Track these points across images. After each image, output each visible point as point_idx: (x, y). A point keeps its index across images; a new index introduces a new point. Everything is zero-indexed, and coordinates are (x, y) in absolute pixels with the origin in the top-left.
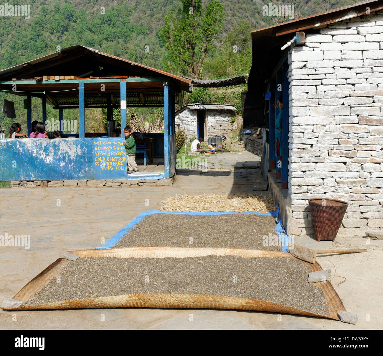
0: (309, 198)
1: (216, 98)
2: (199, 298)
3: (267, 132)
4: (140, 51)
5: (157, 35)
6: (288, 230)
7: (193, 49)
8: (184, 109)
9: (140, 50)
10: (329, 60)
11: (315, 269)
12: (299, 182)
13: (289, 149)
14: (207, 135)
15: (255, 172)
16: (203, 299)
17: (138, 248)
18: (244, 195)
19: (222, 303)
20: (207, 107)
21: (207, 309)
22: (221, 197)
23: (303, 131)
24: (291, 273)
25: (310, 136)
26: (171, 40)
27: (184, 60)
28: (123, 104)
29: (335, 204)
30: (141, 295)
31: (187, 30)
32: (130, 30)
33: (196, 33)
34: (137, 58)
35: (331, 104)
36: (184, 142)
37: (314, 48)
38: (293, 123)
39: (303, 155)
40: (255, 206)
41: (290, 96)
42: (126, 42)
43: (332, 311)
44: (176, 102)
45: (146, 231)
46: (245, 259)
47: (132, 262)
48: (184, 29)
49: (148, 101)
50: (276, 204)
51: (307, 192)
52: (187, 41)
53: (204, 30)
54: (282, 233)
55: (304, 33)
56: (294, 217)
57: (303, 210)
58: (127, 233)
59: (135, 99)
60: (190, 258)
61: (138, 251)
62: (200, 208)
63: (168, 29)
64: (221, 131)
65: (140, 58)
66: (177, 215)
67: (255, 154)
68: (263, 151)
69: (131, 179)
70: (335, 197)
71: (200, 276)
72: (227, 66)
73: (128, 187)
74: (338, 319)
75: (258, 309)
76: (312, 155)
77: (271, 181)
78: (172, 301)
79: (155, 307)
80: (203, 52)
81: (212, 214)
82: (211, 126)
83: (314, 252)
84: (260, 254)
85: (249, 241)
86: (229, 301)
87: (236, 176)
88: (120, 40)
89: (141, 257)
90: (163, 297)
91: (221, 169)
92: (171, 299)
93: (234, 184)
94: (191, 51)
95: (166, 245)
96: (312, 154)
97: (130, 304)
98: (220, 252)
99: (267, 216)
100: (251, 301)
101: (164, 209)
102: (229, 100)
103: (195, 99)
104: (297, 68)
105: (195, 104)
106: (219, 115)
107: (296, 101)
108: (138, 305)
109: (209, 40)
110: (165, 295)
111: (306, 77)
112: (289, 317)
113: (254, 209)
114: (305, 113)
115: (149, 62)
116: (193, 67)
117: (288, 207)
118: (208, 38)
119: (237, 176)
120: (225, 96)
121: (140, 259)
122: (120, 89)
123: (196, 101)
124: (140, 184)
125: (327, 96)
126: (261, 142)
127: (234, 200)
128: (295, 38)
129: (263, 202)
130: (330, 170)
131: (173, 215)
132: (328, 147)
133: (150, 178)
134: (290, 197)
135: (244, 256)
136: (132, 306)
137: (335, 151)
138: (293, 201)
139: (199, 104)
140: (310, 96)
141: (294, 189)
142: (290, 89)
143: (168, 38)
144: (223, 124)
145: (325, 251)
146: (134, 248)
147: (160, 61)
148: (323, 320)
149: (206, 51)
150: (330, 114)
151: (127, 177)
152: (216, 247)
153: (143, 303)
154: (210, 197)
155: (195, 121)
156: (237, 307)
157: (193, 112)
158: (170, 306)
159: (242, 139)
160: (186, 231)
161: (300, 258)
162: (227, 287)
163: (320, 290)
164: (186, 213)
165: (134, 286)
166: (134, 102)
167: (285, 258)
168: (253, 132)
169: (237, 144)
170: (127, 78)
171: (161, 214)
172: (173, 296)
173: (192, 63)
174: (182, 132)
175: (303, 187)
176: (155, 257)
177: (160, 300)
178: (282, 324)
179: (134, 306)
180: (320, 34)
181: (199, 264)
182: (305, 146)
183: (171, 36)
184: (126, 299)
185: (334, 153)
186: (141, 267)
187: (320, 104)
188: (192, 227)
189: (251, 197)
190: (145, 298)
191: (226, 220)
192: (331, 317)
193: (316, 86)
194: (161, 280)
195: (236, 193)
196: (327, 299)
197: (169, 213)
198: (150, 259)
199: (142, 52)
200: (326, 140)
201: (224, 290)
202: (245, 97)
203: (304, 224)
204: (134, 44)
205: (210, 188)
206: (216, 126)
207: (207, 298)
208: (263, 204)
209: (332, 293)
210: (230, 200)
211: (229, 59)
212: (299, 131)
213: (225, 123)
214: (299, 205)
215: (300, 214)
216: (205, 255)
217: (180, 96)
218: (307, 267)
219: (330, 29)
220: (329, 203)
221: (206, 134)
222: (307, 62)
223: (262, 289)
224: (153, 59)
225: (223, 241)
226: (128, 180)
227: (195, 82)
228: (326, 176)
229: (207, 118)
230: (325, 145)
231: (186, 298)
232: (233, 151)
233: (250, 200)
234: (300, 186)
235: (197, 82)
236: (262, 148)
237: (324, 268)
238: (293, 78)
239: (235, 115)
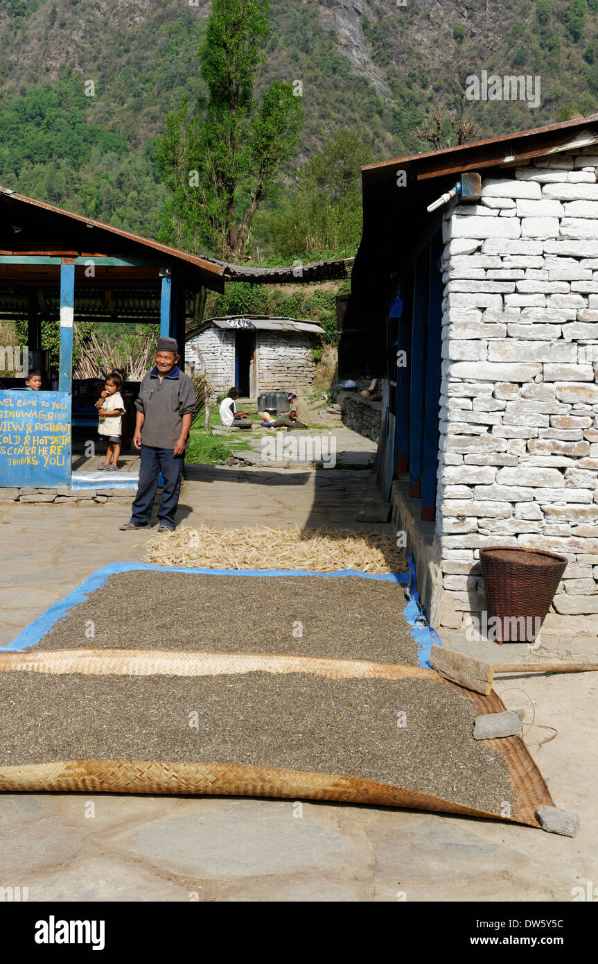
0: (482, 546)
1: (279, 305)
2: (225, 773)
3: (392, 389)
4: (109, 189)
5: (148, 153)
6: (432, 616)
7: (231, 191)
8: (206, 326)
9: (109, 186)
10: (534, 238)
11: (490, 709)
12: (460, 508)
13: (439, 434)
14: (257, 389)
15: (364, 478)
16: (235, 776)
17: (90, 652)
18: (337, 531)
19: (278, 784)
20: (259, 324)
21: (245, 796)
22: (284, 535)
23: (471, 395)
24: (436, 717)
25: (487, 407)
26: (180, 168)
27: (209, 214)
28: (67, 315)
29: (538, 562)
30: (94, 764)
31: (216, 146)
32: (85, 140)
33: (238, 156)
34: (101, 204)
35: (535, 337)
36: (204, 404)
37: (500, 209)
38: (449, 375)
39: (471, 448)
40: (360, 557)
41: (445, 314)
42: (75, 166)
43: (523, 806)
44: (187, 313)
45: (110, 610)
46: (333, 682)
47: (75, 683)
48: (210, 145)
49: (123, 307)
50: (407, 555)
51: (478, 532)
52: (217, 172)
53: (256, 149)
54: (419, 623)
55: (480, 176)
56: (446, 587)
57: (468, 573)
58: (67, 614)
59: (93, 302)
60: (210, 677)
61: (92, 659)
62: (236, 560)
63: (175, 143)
64: (288, 379)
65: (108, 205)
66: (183, 575)
67: (365, 436)
68: (381, 430)
69: (78, 488)
70: (538, 544)
71: (231, 721)
72: (307, 231)
73: (72, 506)
74: (535, 823)
75: (360, 799)
76: (489, 448)
77: (398, 500)
78: (164, 779)
79: (125, 791)
80: (253, 199)
81: (263, 575)
82: (266, 368)
83: (487, 669)
84: (367, 671)
85: (345, 640)
86: (294, 780)
87: (321, 485)
88: (63, 162)
89: (97, 673)
90: (145, 769)
91: (285, 468)
92: (162, 773)
93: (314, 506)
94: (226, 196)
95: (155, 646)
96: (491, 446)
97: (68, 784)
98: (277, 664)
99: (387, 583)
100: (343, 782)
101: (154, 560)
102: (309, 310)
103: (231, 305)
104: (463, 254)
105: (230, 317)
106: (286, 344)
107: (458, 326)
108: (85, 786)
109: (267, 173)
110: (149, 764)
111: (482, 274)
112: (427, 819)
113: (359, 565)
114: (478, 354)
115: (128, 215)
116: (229, 232)
117: (435, 563)
118: (264, 167)
119: (321, 487)
120: (299, 300)
121: (94, 677)
122: (59, 281)
123: (235, 311)
124: (99, 499)
125: (528, 318)
126: (378, 409)
127: (314, 541)
128: (458, 185)
129: (379, 550)
130: (530, 483)
131: (172, 575)
132: (525, 433)
133: (123, 487)
134: (439, 542)
135: (331, 675)
136: (73, 788)
137: (541, 441)
138: (445, 551)
139: (240, 318)
140: (489, 316)
141: (448, 524)
142: (445, 300)
143: (174, 163)
144: (293, 364)
145: (513, 667)
146: (80, 652)
147: (154, 215)
148: (503, 826)
149: (259, 196)
150: (533, 360)
151: (69, 483)
152: (269, 652)
153: (97, 781)
154: (259, 534)
155: (231, 354)
156: (312, 793)
157: (226, 334)
158: (160, 789)
159: (335, 400)
160: (202, 614)
161: (457, 682)
162: (290, 747)
163: (498, 757)
164: (204, 571)
165: (78, 740)
166: (91, 310)
167: (425, 681)
168: (362, 385)
169: (324, 411)
170: (76, 257)
171: (145, 572)
172: (168, 767)
173: (227, 223)
174: (199, 380)
175: (468, 519)
176: (130, 673)
177: (138, 775)
178: (412, 833)
179: (78, 788)
180: (515, 179)
181: (229, 691)
182: (475, 429)
183: (181, 160)
184: (60, 772)
185: (540, 447)
186: (97, 697)
187: (512, 335)
188: (215, 603)
189: (352, 536)
190: (104, 770)
191: (293, 590)
192: (520, 820)
193: (503, 294)
194: (141, 727)
195: (319, 526)
196: (513, 777)
197: (163, 569)
198: (117, 677)
199: (112, 190)
200: (522, 417)
201: (285, 754)
202: (344, 307)
203: (468, 605)
204: (94, 172)
205: (261, 512)
206: (279, 369)
207: (245, 771)
208: (379, 555)
209: (526, 763)
210: (303, 543)
211: (311, 216)
212: (464, 395)
213: (299, 361)
214: (459, 561)
215: (460, 580)
216: (244, 670)
217: (197, 301)
218: (471, 702)
219: (538, 168)
220: (526, 557)
221: (255, 386)
222: (484, 239)
223: (369, 752)
224: (138, 209)
225: (285, 639)
226: (72, 488)
227: (232, 271)
228: (520, 497)
229: (257, 350)
230: (520, 429)
231: (197, 772)
232: (315, 426)
233: (350, 544)
234: (461, 518)
235: (237, 270)
236: (380, 424)
237: (510, 705)
238: (452, 275)
239: (321, 345)
